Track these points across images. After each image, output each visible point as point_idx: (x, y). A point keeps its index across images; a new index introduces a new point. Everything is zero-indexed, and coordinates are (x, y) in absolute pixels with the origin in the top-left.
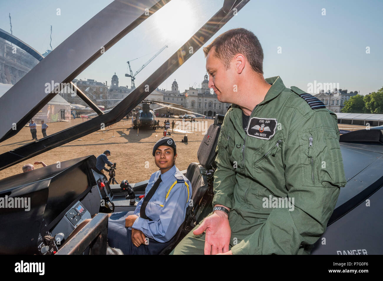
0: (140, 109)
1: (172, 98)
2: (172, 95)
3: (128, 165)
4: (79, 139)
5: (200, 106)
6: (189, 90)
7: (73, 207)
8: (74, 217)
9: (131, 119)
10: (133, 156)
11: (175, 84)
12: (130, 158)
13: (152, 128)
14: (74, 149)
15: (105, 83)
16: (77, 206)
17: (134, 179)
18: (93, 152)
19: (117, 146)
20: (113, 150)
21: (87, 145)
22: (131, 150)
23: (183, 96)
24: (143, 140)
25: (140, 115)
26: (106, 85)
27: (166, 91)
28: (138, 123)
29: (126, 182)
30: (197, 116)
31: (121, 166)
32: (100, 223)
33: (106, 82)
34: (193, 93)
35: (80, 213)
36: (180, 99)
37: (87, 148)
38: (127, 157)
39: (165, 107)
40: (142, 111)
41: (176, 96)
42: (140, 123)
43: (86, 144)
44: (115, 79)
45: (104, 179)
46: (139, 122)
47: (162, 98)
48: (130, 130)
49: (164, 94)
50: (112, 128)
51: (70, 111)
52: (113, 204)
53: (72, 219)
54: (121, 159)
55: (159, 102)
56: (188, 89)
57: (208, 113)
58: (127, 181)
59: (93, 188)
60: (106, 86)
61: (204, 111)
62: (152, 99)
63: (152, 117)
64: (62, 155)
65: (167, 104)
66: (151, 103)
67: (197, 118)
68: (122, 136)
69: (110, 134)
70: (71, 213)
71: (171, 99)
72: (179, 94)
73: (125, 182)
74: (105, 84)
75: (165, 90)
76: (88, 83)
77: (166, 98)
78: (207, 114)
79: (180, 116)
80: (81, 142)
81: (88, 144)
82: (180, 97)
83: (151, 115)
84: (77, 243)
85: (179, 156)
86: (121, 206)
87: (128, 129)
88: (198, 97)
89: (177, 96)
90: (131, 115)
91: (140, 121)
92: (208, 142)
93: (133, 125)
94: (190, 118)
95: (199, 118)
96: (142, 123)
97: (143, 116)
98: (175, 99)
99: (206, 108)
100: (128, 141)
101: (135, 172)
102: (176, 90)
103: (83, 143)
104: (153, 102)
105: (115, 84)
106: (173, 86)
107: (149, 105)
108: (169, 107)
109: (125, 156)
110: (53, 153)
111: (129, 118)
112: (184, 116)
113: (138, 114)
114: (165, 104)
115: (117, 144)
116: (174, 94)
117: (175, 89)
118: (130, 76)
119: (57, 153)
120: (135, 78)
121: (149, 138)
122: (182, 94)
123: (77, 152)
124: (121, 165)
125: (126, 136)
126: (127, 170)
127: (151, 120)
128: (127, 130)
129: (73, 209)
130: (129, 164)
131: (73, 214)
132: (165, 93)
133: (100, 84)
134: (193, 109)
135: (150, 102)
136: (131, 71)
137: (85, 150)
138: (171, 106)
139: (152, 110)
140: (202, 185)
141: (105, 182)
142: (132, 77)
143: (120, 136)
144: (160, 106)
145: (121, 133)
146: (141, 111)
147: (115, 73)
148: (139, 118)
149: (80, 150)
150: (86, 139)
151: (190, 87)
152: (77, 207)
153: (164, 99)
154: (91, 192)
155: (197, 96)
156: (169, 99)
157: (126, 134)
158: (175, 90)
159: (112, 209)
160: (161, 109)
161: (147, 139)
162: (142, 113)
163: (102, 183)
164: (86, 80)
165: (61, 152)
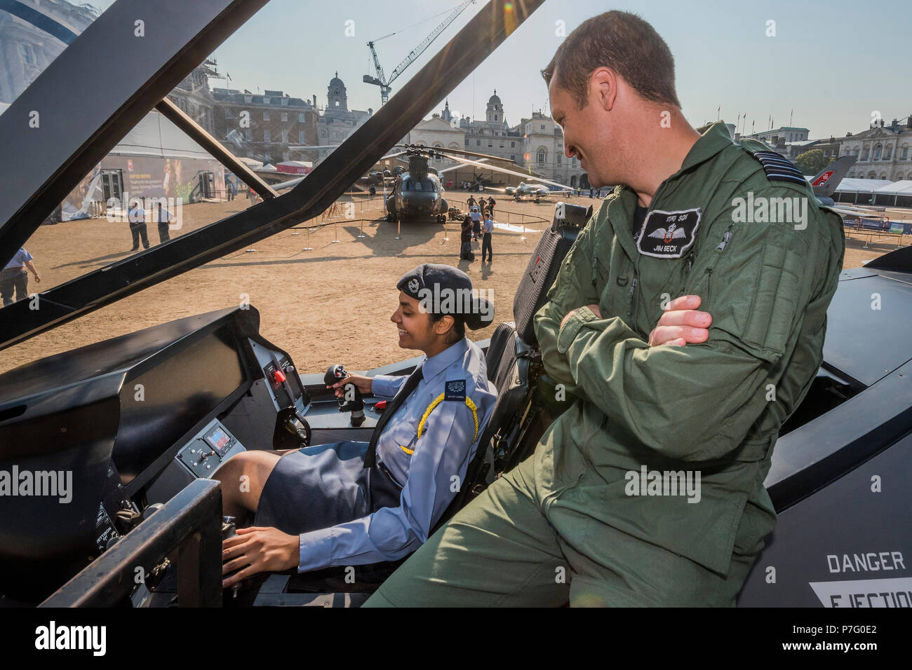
0: (404, 171)
1: (487, 141)
2: (486, 132)
3: (373, 314)
4: (248, 248)
5: (559, 161)
6: (531, 120)
7: (200, 435)
8: (202, 460)
9: (383, 195)
10: (386, 292)
11: (496, 104)
12: (378, 296)
13: (436, 221)
14: (235, 275)
15: (312, 100)
16: (210, 433)
17: (386, 349)
18: (284, 281)
19: (345, 265)
20: (334, 278)
21: (270, 263)
22: (380, 276)
23: (517, 134)
24: (410, 250)
25: (404, 185)
26: (315, 106)
27: (471, 121)
28: (398, 208)
29: (339, 371)
30: (551, 188)
31: (354, 317)
32: (191, 506)
33: (315, 97)
34: (543, 127)
35: (219, 448)
36: (507, 144)
37: (268, 272)
38: (370, 295)
39: (467, 164)
40: (408, 176)
41: (497, 134)
42: (403, 207)
43: (266, 260)
44: (337, 89)
45: (282, 362)
46: (400, 204)
47: (460, 139)
48: (378, 225)
49: (466, 131)
50: (333, 221)
51: (224, 174)
52: (305, 424)
53: (196, 464)
54: (356, 299)
55: (454, 153)
56: (530, 117)
57: (581, 180)
58: (341, 368)
59: (254, 384)
60: (313, 108)
61: (571, 175)
62: (434, 143)
63: (434, 191)
64: (206, 290)
65: (476, 158)
66: (431, 154)
67: (551, 194)
68: (358, 240)
69: (327, 234)
70: (193, 451)
71: (485, 142)
72: (506, 128)
73: (337, 371)
74: (312, 104)
75: (468, 118)
76: (267, 101)
77: (473, 141)
78: (578, 183)
79: (507, 188)
80: (253, 255)
81: (271, 260)
82: (509, 139)
83: (432, 186)
84: (117, 563)
85: (503, 292)
86: (328, 429)
87: (374, 222)
88: (555, 139)
89: (500, 134)
90: (381, 186)
91: (404, 201)
92: (537, 273)
93: (387, 213)
94: (534, 193)
95: (557, 194)
96: (409, 206)
97: (410, 189)
98: (496, 143)
99: (575, 167)
100: (374, 253)
101: (391, 332)
102: (498, 118)
103: (257, 258)
104: (438, 152)
105: (337, 104)
106: (489, 110)
107: (426, 160)
108: (478, 164)
109: (367, 292)
110: (182, 285)
111: (377, 193)
112: (519, 187)
113: (399, 183)
114: (468, 159)
115: (344, 261)
116: (493, 131)
117: (496, 116)
118: (376, 82)
119: (194, 284)
120: (390, 89)
121: (428, 244)
122: (514, 131)
123: (244, 283)
124: (354, 314)
125: (367, 241)
126: (370, 327)
127: (431, 201)
128: (371, 226)
129: (199, 439)
130: (375, 312)
131: (200, 451)
132: (469, 128)
133: (298, 102)
134: (540, 171)
135: (427, 150)
136: (378, 68)
137: (262, 277)
138: (485, 162)
139: (436, 173)
140: (514, 385)
141: (288, 370)
142: (382, 86)
143: (354, 239)
144: (455, 163)
145: (353, 231)
146: (406, 176)
147: (337, 74)
148: (400, 193)
149: (251, 276)
150: (267, 247)
151: (535, 111)
152: (211, 435)
153: (467, 143)
154: (251, 396)
155: (552, 136)
156: (479, 143)
157: (368, 236)
158: (496, 119)
159: (305, 437)
160: (459, 169)
161: (421, 249)
162: (408, 181)
163: (279, 373)
164: (263, 94)
165: (202, 282)
